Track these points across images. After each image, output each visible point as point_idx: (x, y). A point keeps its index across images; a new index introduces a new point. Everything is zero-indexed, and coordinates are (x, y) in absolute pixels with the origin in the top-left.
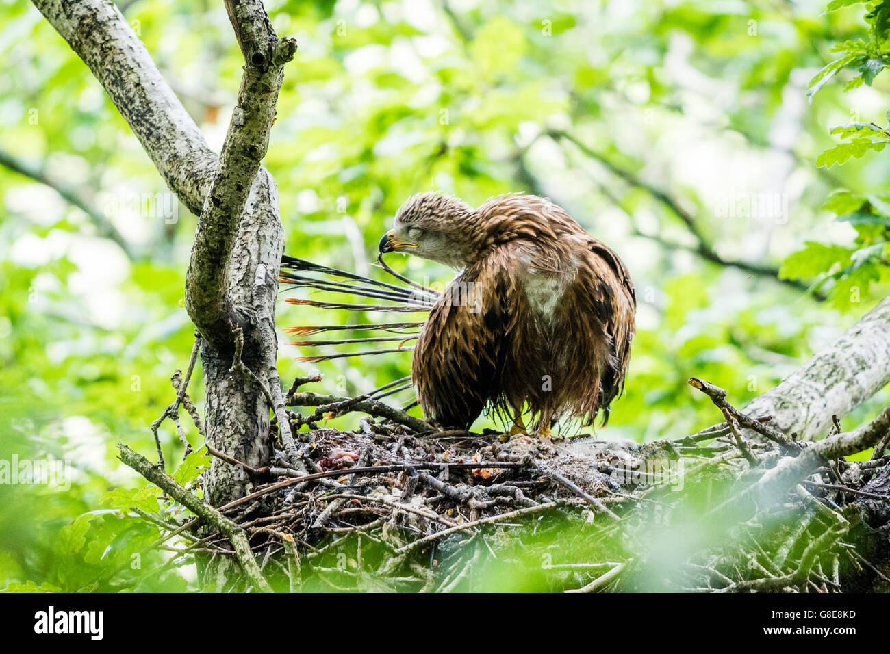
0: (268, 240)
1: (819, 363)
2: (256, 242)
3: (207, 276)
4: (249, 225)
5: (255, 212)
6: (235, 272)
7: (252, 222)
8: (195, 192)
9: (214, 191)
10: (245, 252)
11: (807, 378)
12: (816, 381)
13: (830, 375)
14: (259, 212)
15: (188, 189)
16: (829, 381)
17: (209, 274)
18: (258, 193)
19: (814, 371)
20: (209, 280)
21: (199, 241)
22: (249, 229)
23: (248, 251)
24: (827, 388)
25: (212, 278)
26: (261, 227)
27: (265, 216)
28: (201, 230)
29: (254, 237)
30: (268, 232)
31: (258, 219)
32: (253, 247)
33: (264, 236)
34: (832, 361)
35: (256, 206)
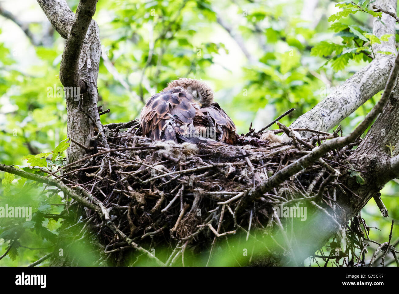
0: (95, 50)
1: (328, 101)
2: (89, 51)
3: (69, 65)
4: (86, 43)
5: (89, 38)
6: (80, 63)
7: (88, 42)
8: (64, 29)
9: (72, 30)
10: (85, 55)
11: (322, 107)
12: (326, 109)
13: (332, 107)
14: (91, 38)
15: (61, 27)
16: (332, 109)
17: (70, 65)
18: (91, 29)
19: (325, 104)
20: (70, 67)
21: (66, 51)
22: (87, 45)
23: (86, 54)
24: (331, 112)
25: (71, 67)
26: (92, 44)
27: (93, 39)
28: (67, 46)
29: (88, 48)
30: (95, 46)
31: (90, 40)
32: (88, 53)
33: (93, 48)
34: (333, 100)
35: (90, 35)
